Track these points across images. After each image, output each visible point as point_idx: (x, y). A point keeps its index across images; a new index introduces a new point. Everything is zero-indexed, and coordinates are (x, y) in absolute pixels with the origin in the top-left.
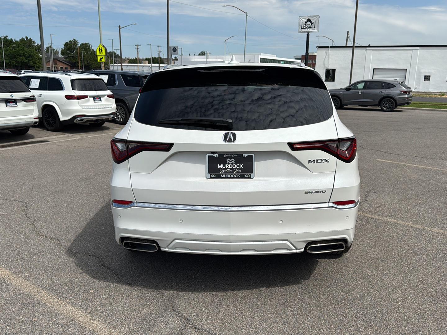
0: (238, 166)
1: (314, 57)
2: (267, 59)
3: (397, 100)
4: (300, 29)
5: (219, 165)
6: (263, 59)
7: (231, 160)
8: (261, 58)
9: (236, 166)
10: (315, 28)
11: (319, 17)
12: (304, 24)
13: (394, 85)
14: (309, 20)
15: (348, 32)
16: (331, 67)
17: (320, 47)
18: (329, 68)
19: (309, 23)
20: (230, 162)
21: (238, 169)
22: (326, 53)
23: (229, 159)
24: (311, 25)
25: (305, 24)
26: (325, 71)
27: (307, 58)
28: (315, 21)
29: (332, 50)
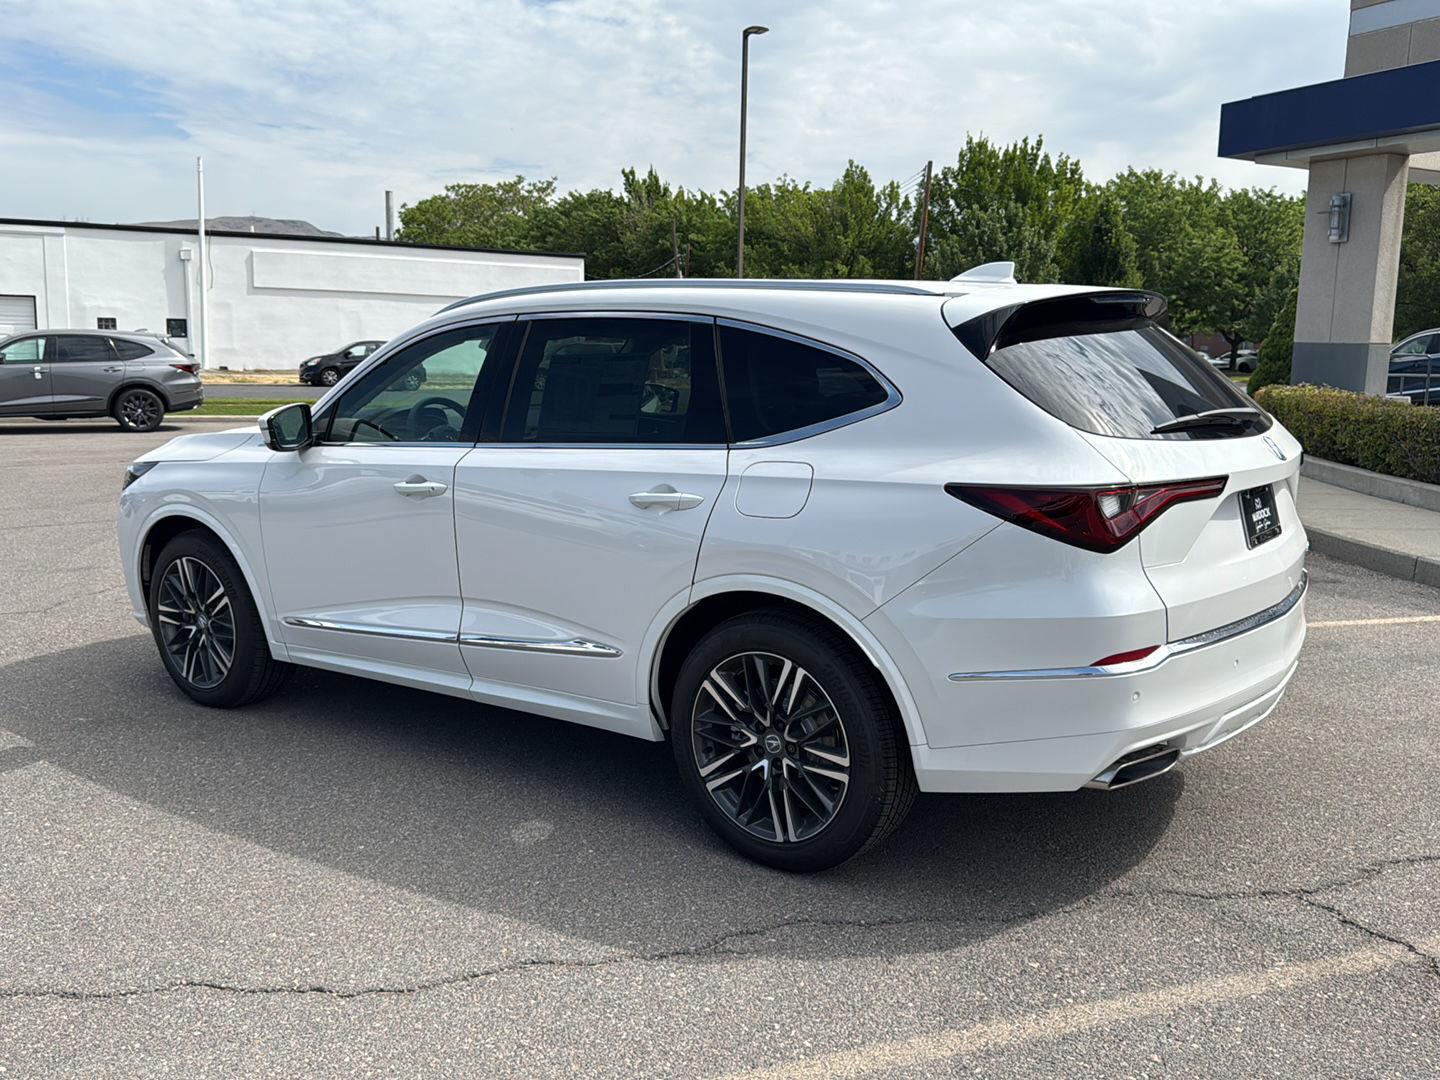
3: (168, 394)
13: (149, 348)
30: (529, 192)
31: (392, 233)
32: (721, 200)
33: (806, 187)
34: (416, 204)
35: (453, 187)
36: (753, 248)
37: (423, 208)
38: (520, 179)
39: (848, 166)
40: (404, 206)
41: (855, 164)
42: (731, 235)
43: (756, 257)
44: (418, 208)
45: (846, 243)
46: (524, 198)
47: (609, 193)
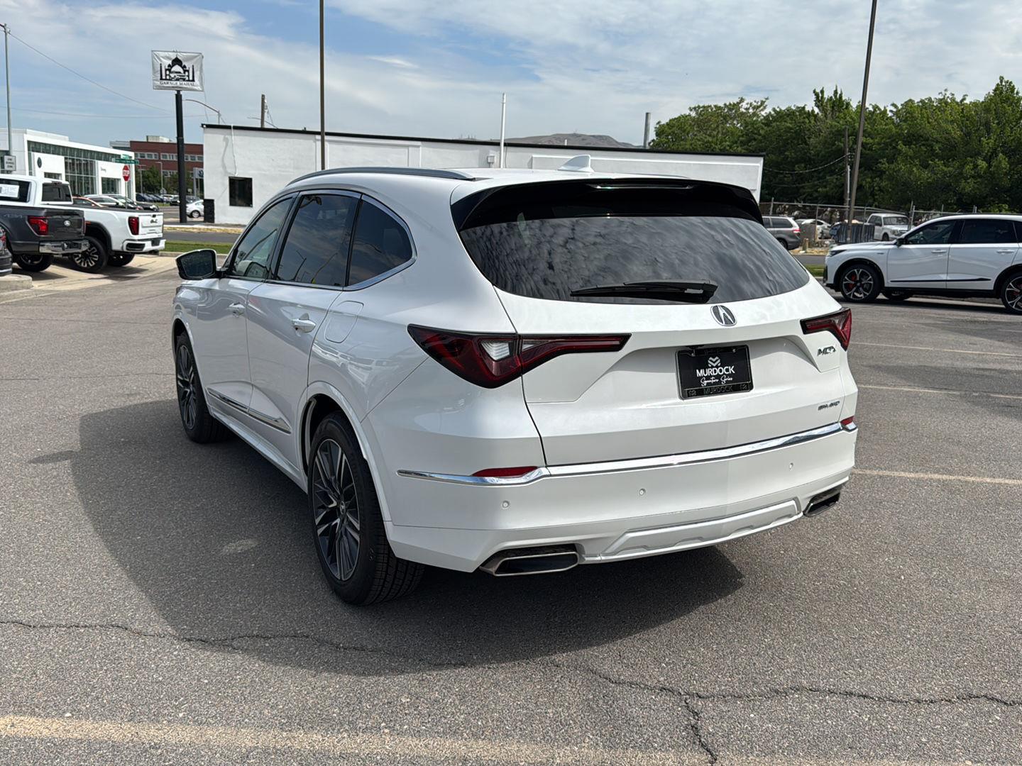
0: (727, 370)
1: (198, 149)
2: (45, 144)
4: (157, 80)
5: (697, 371)
6: (35, 143)
7: (714, 360)
8: (29, 142)
9: (724, 370)
10: (193, 80)
11: (203, 57)
12: (166, 70)
14: (177, 61)
15: (263, 96)
16: (240, 174)
17: (209, 126)
18: (236, 175)
19: (177, 68)
20: (713, 364)
21: (727, 376)
22: (226, 140)
23: (711, 358)
24: (184, 73)
25: (170, 70)
26: (227, 182)
27: (180, 149)
28: (193, 66)
29: (240, 135)
30: (747, 109)
31: (647, 142)
32: (891, 111)
33: (964, 99)
34: (668, 121)
35: (695, 108)
36: (910, 148)
37: (671, 124)
38: (742, 100)
39: (999, 81)
40: (659, 123)
41: (1006, 79)
42: (894, 138)
43: (912, 155)
44: (667, 124)
45: (988, 144)
46: (742, 113)
47: (804, 108)
